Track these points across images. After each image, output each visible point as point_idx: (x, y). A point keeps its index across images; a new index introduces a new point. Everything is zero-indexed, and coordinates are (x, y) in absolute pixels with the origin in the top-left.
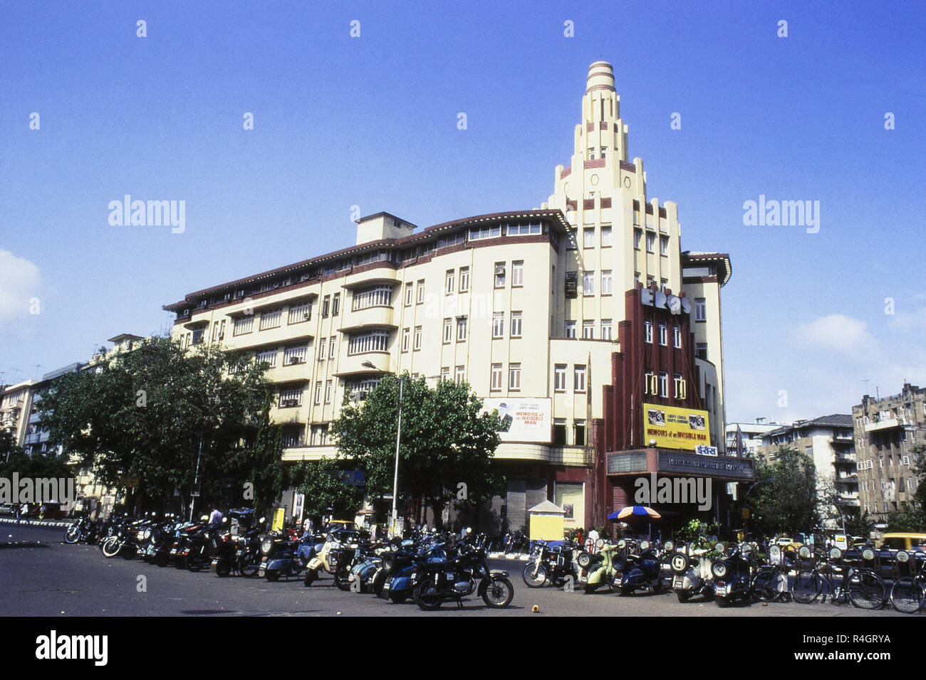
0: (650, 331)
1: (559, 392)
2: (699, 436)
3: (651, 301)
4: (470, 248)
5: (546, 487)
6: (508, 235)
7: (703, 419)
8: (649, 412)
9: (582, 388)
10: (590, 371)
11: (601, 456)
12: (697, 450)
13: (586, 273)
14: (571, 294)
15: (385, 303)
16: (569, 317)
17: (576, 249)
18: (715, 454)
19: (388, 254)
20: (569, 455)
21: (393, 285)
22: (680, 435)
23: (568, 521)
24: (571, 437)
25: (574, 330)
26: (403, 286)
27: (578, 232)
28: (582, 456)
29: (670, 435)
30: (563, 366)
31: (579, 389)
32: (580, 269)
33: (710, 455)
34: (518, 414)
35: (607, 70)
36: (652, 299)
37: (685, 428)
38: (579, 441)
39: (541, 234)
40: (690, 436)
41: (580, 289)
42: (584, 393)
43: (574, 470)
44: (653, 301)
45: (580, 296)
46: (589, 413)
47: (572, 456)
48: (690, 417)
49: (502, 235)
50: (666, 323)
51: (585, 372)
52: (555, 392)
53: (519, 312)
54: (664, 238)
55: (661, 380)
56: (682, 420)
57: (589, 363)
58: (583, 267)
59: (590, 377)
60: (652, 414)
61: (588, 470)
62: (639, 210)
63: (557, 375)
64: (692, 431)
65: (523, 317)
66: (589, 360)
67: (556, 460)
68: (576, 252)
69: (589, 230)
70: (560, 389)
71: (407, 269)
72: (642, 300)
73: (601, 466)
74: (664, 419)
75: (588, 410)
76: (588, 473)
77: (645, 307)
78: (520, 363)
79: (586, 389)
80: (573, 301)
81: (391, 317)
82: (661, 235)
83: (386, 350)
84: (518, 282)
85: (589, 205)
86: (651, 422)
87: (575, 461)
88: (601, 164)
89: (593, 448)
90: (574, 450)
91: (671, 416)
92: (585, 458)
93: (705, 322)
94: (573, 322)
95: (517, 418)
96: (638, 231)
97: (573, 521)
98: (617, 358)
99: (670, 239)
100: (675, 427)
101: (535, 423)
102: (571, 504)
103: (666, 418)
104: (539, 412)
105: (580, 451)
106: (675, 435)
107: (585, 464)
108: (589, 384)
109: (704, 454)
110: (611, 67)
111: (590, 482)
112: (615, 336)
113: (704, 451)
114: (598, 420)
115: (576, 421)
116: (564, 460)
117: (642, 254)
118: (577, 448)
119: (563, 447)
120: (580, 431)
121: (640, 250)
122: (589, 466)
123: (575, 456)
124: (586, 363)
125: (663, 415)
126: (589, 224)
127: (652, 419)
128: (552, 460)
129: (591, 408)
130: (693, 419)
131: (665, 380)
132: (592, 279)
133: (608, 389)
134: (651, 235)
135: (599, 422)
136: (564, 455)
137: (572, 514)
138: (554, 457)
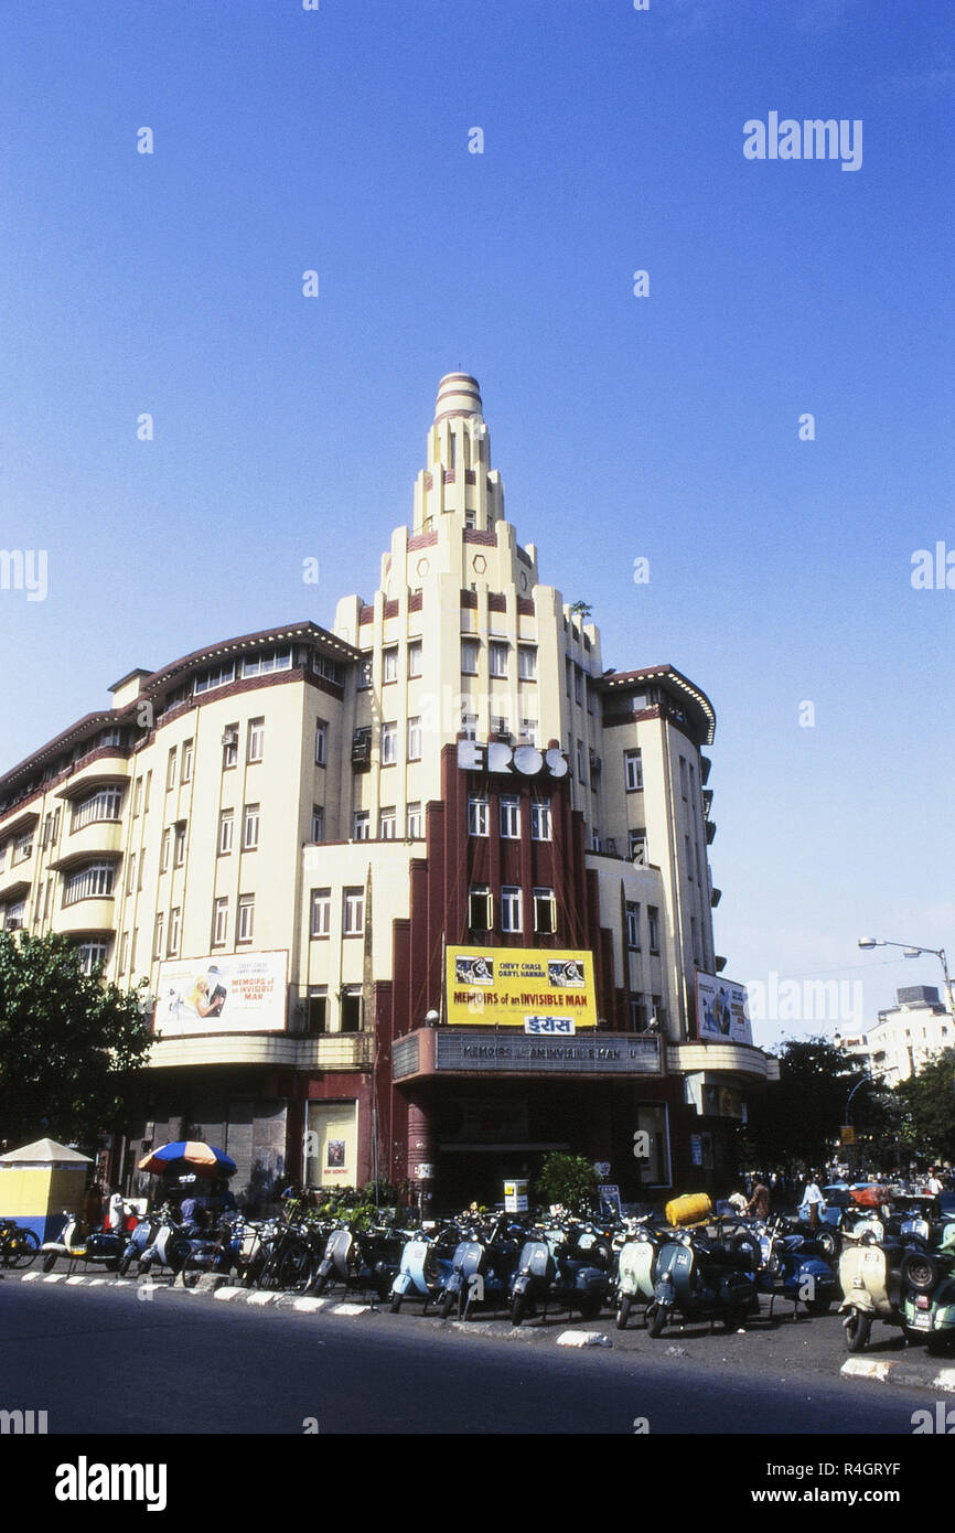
0: (483, 815)
1: (318, 938)
2: (570, 999)
3: (477, 762)
4: (194, 707)
5: (285, 1111)
6: (243, 678)
7: (580, 968)
8: (459, 962)
9: (359, 928)
10: (370, 897)
11: (385, 1050)
12: (527, 1026)
13: (386, 726)
14: (361, 766)
15: (108, 816)
16: (360, 806)
17: (371, 688)
18: (568, 1030)
19: (116, 734)
20: (329, 1051)
21: (120, 784)
22: (526, 999)
23: (335, 1172)
24: (334, 1018)
25: (367, 827)
26: (133, 784)
27: (374, 657)
28: (351, 1051)
29: (505, 1000)
30: (325, 892)
31: (353, 931)
32: (376, 719)
33: (557, 1032)
34: (235, 983)
35: (465, 386)
36: (480, 758)
37: (541, 986)
38: (350, 1023)
39: (290, 668)
40: (549, 1000)
41: (375, 754)
42: (360, 936)
43: (340, 1078)
44: (484, 762)
45: (374, 768)
46: (368, 971)
47: (335, 1052)
48: (551, 966)
49: (236, 678)
50: (518, 799)
51: (363, 899)
52: (311, 938)
53: (255, 806)
54: (528, 650)
55: (507, 902)
56: (532, 971)
57: (369, 882)
58: (381, 717)
59: (369, 907)
60: (463, 964)
61: (363, 1075)
62: (474, 606)
63: (314, 909)
64: (554, 991)
65: (261, 813)
66: (369, 877)
67: (307, 1061)
68: (370, 692)
69: (390, 652)
70: (321, 933)
71: (139, 755)
72: (459, 761)
73: (385, 1067)
74: (491, 971)
75: (365, 966)
76: (364, 1082)
77: (469, 773)
78: (253, 894)
79: (363, 932)
80: (365, 776)
81: (116, 838)
82: (520, 646)
83: (108, 892)
84: (258, 754)
85: (391, 610)
86: (461, 980)
87: (338, 1060)
88: (432, 539)
89: (370, 1034)
90: (338, 1041)
91: (507, 966)
92: (357, 1053)
93: (642, 790)
94: (364, 815)
95: (233, 991)
96: (470, 643)
97: (345, 1172)
98: (418, 866)
99: (539, 650)
100: (517, 986)
101: (260, 997)
102: (340, 1140)
103: (496, 969)
104: (267, 977)
105: (348, 1042)
106: (514, 1001)
107: (357, 1065)
108: (369, 919)
109: (543, 1032)
110: (473, 381)
111: (367, 1098)
112: (421, 829)
113: (544, 1027)
114: (379, 983)
115: (345, 988)
116: (321, 1061)
117: (479, 684)
118: (343, 1036)
119: (318, 1038)
120: (350, 1006)
121: (476, 676)
122: (363, 1068)
123: (339, 1051)
124: (363, 882)
125: (490, 965)
126: (390, 642)
127: (463, 974)
128: (300, 1061)
129: (371, 963)
130: (556, 968)
131: (516, 902)
132: (395, 736)
133: (400, 926)
134: (499, 647)
135: (382, 987)
136: (321, 1051)
137: (343, 1159)
138: (304, 1056)
